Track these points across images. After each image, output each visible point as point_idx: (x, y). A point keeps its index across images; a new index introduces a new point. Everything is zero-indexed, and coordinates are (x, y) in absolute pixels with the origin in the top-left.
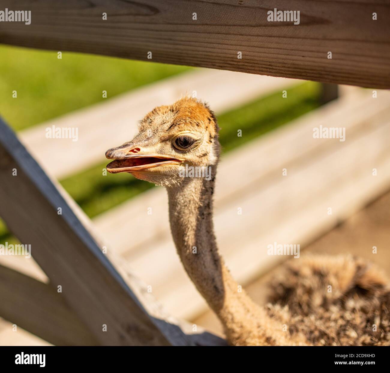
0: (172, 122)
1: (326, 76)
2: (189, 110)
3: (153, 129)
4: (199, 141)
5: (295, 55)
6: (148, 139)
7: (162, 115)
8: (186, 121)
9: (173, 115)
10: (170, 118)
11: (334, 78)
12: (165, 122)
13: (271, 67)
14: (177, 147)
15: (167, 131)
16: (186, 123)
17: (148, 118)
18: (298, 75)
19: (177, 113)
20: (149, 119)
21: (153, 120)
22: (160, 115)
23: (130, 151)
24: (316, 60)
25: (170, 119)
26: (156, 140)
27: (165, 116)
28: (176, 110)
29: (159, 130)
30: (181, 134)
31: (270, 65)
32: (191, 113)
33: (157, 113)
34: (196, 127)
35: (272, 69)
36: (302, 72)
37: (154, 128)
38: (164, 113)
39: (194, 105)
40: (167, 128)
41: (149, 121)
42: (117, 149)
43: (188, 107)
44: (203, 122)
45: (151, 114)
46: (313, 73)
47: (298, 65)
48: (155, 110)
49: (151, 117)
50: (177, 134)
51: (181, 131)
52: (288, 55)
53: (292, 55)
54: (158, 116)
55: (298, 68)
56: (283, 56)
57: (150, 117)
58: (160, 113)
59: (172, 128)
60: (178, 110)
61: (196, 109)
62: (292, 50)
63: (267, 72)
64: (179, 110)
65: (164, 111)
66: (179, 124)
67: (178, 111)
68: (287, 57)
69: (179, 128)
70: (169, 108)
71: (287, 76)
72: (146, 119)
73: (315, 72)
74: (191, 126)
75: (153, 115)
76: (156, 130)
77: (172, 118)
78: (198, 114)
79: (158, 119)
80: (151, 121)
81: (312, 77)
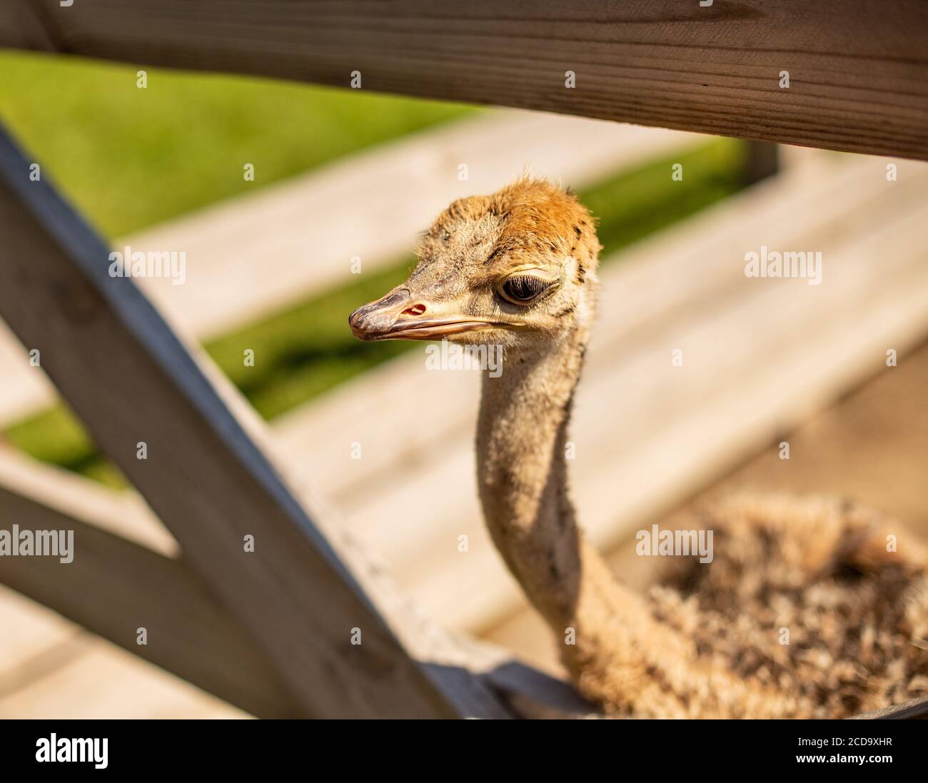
0: (494, 240)
1: (751, 127)
2: (532, 211)
3: (452, 257)
4: (557, 284)
5: (688, 83)
6: (443, 282)
7: (472, 221)
8: (526, 242)
9: (497, 223)
10: (490, 229)
11: (769, 129)
12: (479, 239)
13: (638, 107)
14: (507, 298)
15: (484, 263)
16: (526, 247)
17: (440, 227)
18: (694, 124)
19: (506, 219)
20: (444, 231)
21: (452, 235)
22: (468, 220)
23: (403, 313)
24: (732, 92)
25: (490, 232)
26: (461, 285)
27: (479, 224)
28: (503, 212)
29: (468, 261)
30: (516, 271)
31: (636, 103)
32: (538, 220)
33: (462, 217)
34: (550, 253)
35: (641, 110)
36: (703, 118)
37: (455, 254)
38: (477, 217)
39: (543, 199)
40: (484, 258)
41: (443, 235)
42: (375, 309)
43: (529, 204)
44: (563, 240)
45: (448, 218)
46: (724, 120)
47: (694, 102)
48: (455, 206)
49: (448, 226)
50: (509, 272)
51: (515, 265)
52: (674, 81)
53: (682, 82)
54: (464, 224)
55: (694, 110)
56: (664, 83)
57: (445, 226)
58: (468, 217)
59: (495, 257)
60: (507, 212)
61: (547, 210)
62: (683, 71)
63: (630, 116)
64: (510, 212)
65: (477, 212)
66: (512, 249)
67: (507, 214)
68: (673, 85)
69: (512, 258)
70: (488, 206)
71: (673, 124)
72: (436, 231)
73: (728, 117)
74: (537, 253)
75: (452, 220)
76: (459, 261)
77: (496, 229)
78: (553, 221)
79: (464, 231)
80: (448, 235)
81: (724, 127)
